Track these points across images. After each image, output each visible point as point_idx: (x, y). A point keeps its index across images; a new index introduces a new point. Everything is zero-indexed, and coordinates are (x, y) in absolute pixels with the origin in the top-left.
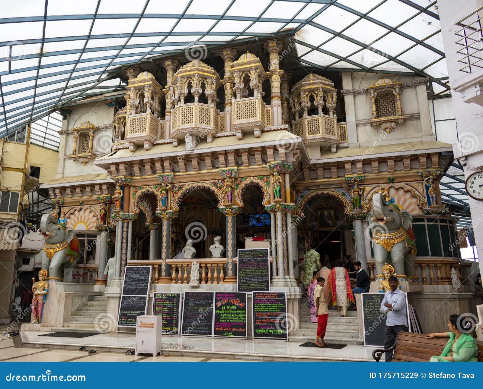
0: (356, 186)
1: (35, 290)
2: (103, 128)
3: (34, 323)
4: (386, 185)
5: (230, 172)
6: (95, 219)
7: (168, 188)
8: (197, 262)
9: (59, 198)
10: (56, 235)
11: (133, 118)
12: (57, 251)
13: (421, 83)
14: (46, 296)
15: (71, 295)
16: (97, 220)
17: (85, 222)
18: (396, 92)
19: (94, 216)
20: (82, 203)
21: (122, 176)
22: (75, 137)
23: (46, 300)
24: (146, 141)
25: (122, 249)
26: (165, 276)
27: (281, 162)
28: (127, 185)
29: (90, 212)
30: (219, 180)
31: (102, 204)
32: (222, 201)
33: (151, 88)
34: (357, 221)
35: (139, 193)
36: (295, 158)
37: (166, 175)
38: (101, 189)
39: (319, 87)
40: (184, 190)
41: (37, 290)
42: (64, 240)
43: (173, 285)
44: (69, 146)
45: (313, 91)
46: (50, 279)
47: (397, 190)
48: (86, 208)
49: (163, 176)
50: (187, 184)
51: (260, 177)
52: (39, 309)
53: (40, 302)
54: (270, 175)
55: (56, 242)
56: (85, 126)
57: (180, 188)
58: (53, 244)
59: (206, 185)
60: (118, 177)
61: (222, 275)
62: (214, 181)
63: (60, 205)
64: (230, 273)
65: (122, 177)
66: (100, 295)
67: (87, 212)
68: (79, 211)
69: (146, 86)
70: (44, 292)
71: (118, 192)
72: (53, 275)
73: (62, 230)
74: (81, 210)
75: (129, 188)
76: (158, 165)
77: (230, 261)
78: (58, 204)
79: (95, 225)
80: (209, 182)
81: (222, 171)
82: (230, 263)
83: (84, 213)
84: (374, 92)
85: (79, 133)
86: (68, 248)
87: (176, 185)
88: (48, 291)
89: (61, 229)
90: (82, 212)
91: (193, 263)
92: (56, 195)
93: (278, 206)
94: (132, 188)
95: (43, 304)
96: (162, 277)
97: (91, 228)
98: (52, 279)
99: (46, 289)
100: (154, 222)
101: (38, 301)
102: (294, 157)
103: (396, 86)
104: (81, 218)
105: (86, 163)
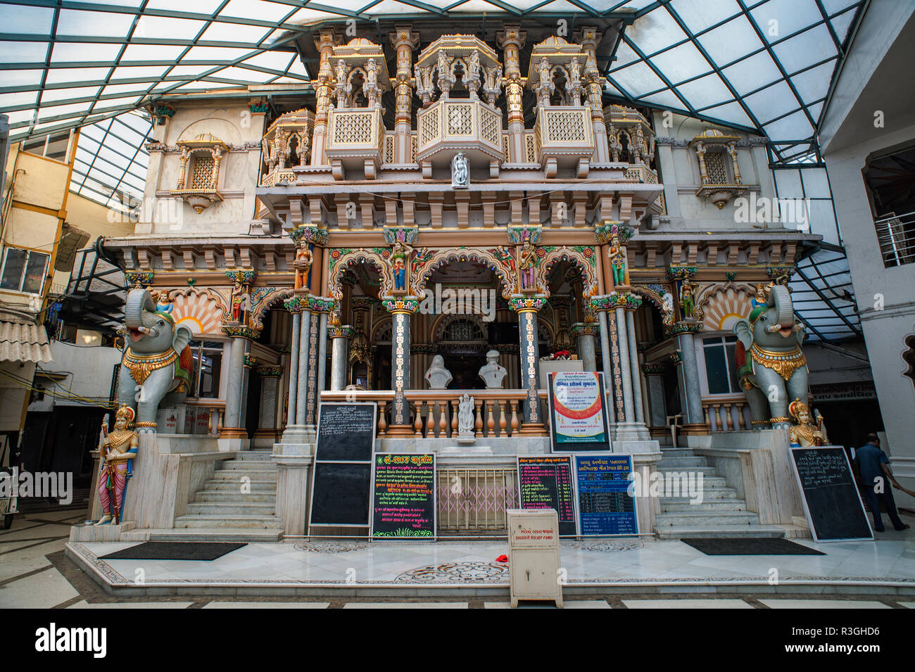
0: (687, 281)
1: (108, 450)
2: (240, 149)
3: (103, 524)
4: (723, 284)
5: (528, 233)
6: (219, 312)
7: (407, 253)
8: (470, 396)
9: (144, 269)
10: (157, 334)
11: (343, 115)
12: (156, 369)
13: (760, 144)
14: (131, 462)
15: (189, 459)
16: (225, 315)
17: (198, 318)
18: (731, 150)
19: (217, 308)
20: (193, 282)
21: (313, 223)
22: (183, 158)
23: (133, 472)
24: (369, 159)
25: (309, 367)
26: (403, 423)
27: (622, 222)
28: (319, 243)
29: (210, 300)
30: (503, 246)
31: (237, 285)
32: (513, 284)
33: (379, 68)
34: (687, 336)
35: (344, 260)
36: (640, 219)
37: (404, 230)
38: (237, 256)
39: (637, 123)
40: (435, 261)
41: (114, 450)
42: (170, 347)
43: (419, 439)
44: (168, 174)
45: (626, 129)
46: (140, 426)
47: (737, 292)
48: (201, 291)
49: (397, 230)
50: (442, 250)
51: (579, 247)
52: (118, 492)
53: (120, 477)
54: (595, 246)
55: (154, 348)
56: (206, 140)
57: (429, 256)
58: (147, 353)
59: (480, 255)
60: (305, 225)
61: (514, 420)
62: (496, 248)
63: (146, 282)
64: (534, 417)
65: (312, 225)
66: (233, 459)
67: (204, 298)
68: (185, 297)
69: (371, 60)
70: (129, 454)
71: (305, 253)
72: (147, 419)
73: (167, 326)
74: (189, 294)
75: (320, 250)
76: (391, 208)
77: (533, 395)
78: (141, 280)
79: (220, 324)
80: (485, 249)
81: (514, 230)
82: (533, 399)
83: (197, 302)
84: (703, 145)
85: (192, 151)
86: (178, 364)
87: (419, 250)
88: (136, 451)
89: (165, 323)
90: (192, 298)
91: (461, 398)
92: (137, 262)
93: (623, 297)
94: (326, 251)
95: (127, 480)
96: (396, 424)
97: (210, 329)
98: (147, 426)
99: (133, 447)
100: (343, 324)
101: (114, 474)
102: (638, 217)
103: (733, 142)
104: (190, 311)
105: (204, 207)
